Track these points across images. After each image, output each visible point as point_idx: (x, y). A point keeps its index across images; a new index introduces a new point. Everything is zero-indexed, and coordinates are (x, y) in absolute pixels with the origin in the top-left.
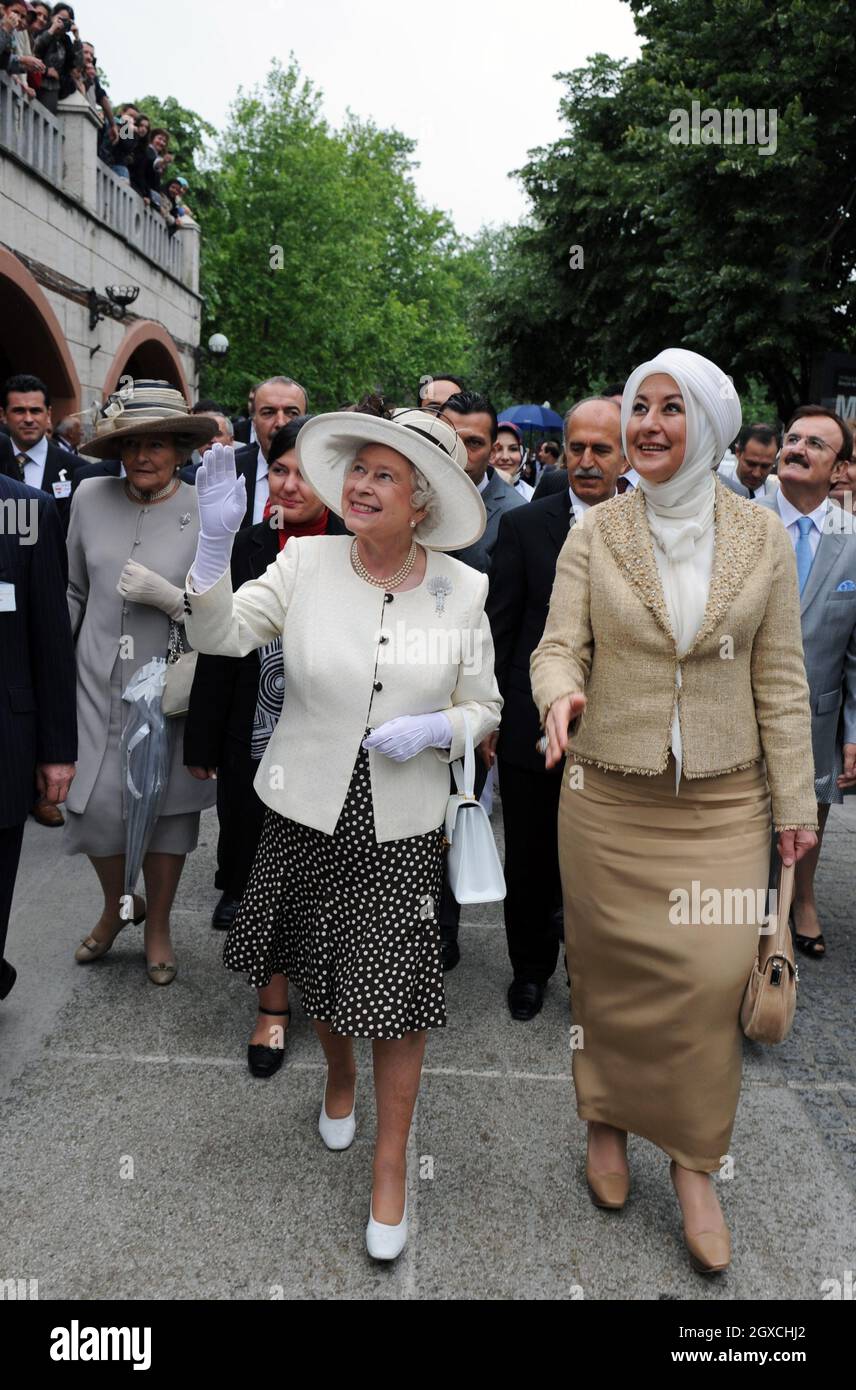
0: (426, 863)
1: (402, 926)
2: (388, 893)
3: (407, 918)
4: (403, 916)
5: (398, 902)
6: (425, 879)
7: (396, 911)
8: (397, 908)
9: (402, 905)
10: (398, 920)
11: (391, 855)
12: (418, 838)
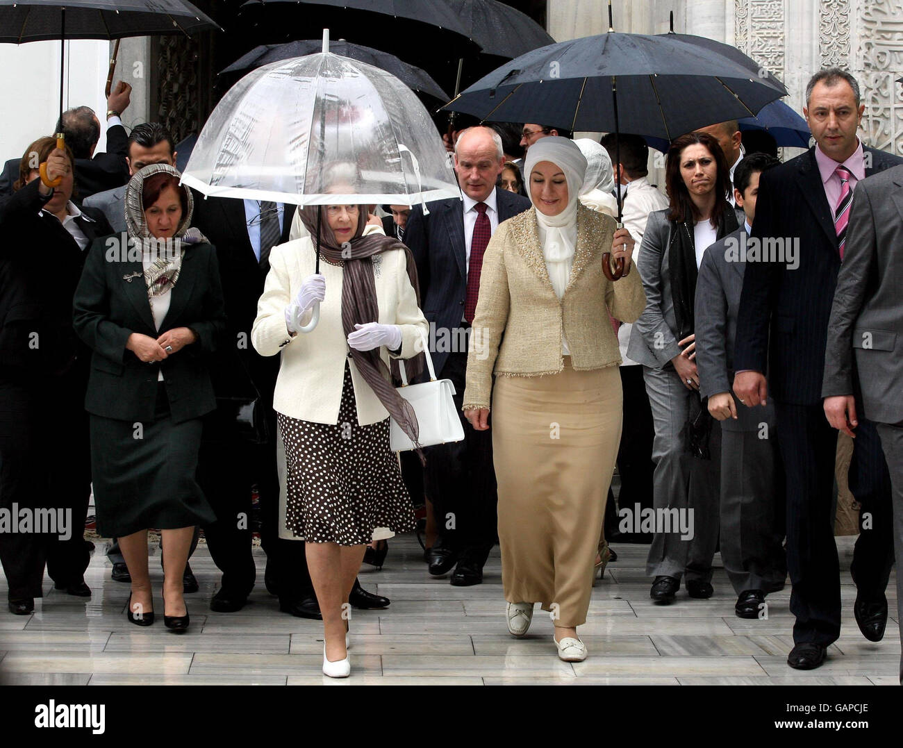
0: (382, 439)
1: (369, 475)
2: (363, 456)
3: (372, 471)
4: (370, 469)
5: (368, 461)
6: (382, 448)
7: (366, 466)
8: (367, 464)
9: (370, 463)
10: (367, 471)
11: (367, 433)
12: (379, 423)
